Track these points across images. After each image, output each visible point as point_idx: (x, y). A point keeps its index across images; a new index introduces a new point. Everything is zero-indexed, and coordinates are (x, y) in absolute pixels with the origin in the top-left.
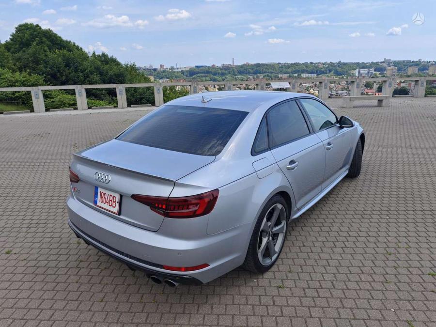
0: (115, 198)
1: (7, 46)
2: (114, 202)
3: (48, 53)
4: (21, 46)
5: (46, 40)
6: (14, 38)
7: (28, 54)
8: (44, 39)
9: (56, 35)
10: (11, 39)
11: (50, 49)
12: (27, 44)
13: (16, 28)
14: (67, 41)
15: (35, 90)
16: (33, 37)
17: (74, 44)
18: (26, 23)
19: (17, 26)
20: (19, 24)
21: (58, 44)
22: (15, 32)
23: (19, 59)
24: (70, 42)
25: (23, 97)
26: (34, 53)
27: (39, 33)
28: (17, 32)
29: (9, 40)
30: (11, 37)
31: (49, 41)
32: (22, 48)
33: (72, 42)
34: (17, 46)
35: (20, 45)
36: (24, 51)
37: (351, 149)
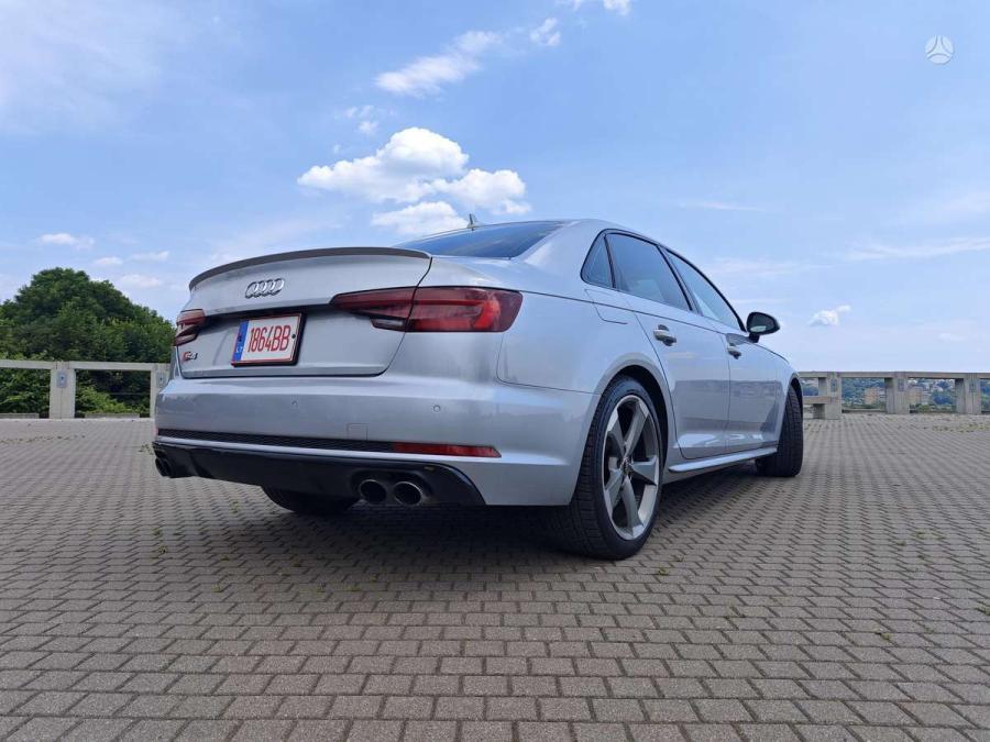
0: (287, 330)
1: (8, 310)
2: (284, 338)
3: (95, 324)
4: (38, 311)
5: (95, 301)
6: (25, 297)
7: (50, 326)
8: (91, 300)
9: (119, 293)
10: (17, 297)
11: (99, 320)
12: (51, 309)
13: (35, 277)
14: (138, 307)
15: (60, 370)
16: (68, 295)
17: (155, 313)
18: (57, 268)
19: (37, 274)
20: (42, 269)
21: (120, 312)
22: (29, 285)
23: (28, 335)
24: (146, 309)
25: (23, 404)
26: (64, 325)
27: (82, 287)
28: (33, 283)
29: (13, 300)
30: (19, 294)
31: (100, 304)
32: (37, 316)
33: (151, 308)
34: (29, 311)
35: (34, 310)
36: (43, 321)
37: (775, 410)
